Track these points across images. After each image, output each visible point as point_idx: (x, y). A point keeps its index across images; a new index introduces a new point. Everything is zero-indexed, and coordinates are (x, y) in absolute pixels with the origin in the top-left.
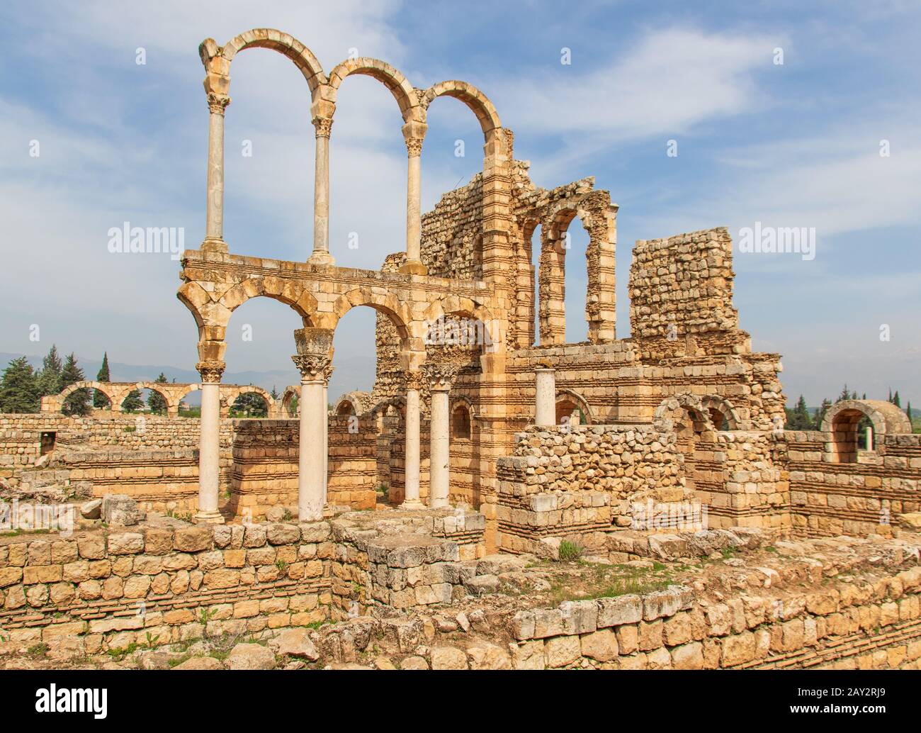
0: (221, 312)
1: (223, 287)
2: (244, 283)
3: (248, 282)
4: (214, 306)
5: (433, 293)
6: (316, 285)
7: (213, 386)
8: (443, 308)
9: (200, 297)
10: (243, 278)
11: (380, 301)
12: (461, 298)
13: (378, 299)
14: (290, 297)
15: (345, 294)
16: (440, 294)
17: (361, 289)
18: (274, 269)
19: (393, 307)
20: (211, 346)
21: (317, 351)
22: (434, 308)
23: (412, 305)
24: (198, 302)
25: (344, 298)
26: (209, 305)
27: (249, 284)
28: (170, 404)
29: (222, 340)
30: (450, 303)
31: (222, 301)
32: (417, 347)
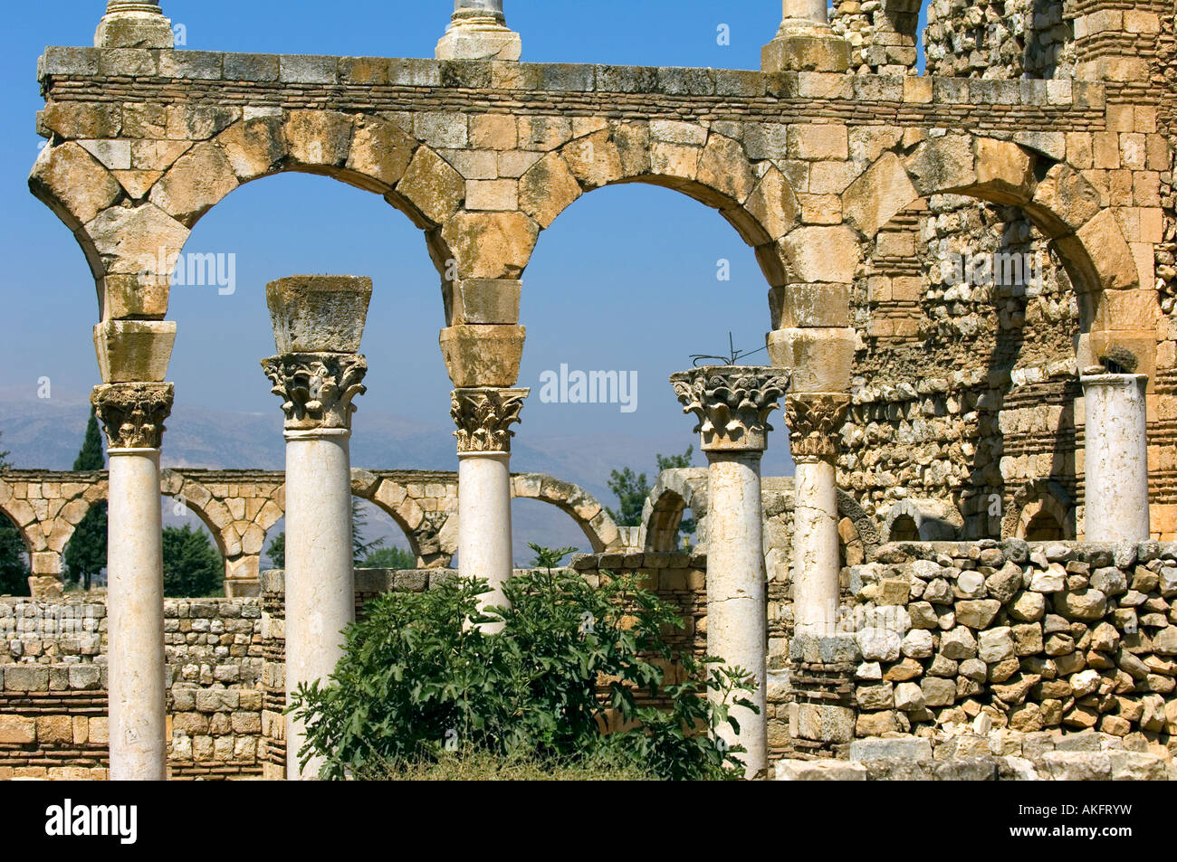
0: (153, 228)
1: (156, 152)
2: (223, 138)
3: (235, 132)
4: (135, 211)
5: (875, 130)
6: (456, 128)
7: (137, 459)
8: (913, 177)
9: (88, 188)
10: (222, 124)
11: (681, 166)
12: (980, 143)
13: (673, 163)
14: (374, 170)
15: (559, 149)
16: (898, 131)
17: (612, 129)
18: (316, 86)
19: (730, 181)
20: (126, 334)
21: (322, 344)
22: (877, 178)
23: (798, 173)
24: (84, 202)
25: (554, 164)
26: (118, 210)
27: (241, 139)
28: (233, 548)
29: (160, 318)
30: (937, 160)
31: (158, 196)
32: (820, 313)
